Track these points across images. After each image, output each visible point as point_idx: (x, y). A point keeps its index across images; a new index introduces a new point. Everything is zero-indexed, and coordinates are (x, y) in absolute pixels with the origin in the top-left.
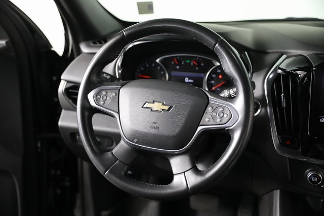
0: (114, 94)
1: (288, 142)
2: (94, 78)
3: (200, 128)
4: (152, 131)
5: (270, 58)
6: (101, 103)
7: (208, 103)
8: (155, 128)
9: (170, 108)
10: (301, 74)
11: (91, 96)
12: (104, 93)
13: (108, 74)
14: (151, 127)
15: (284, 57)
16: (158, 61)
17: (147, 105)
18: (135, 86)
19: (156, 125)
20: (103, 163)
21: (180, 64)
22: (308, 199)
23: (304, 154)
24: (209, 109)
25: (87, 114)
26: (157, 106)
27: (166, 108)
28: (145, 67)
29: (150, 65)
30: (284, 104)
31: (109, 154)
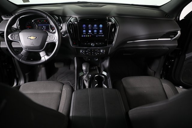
0: (17, 35)
1: (74, 43)
2: (9, 31)
3: (46, 43)
4: (32, 45)
5: (67, 18)
6: (14, 38)
7: (48, 35)
8: (32, 44)
9: (36, 38)
10: (76, 23)
11: (9, 36)
12: (14, 35)
13: (14, 28)
14: (31, 44)
15: (71, 18)
16: (33, 21)
17: (29, 38)
18: (24, 32)
19: (33, 44)
20: (18, 57)
21: (40, 22)
22: (84, 58)
23: (79, 46)
24: (48, 37)
25: (9, 43)
26: (32, 38)
27: (35, 38)
28: (29, 23)
29: (30, 23)
30: (72, 32)
31: (20, 54)
